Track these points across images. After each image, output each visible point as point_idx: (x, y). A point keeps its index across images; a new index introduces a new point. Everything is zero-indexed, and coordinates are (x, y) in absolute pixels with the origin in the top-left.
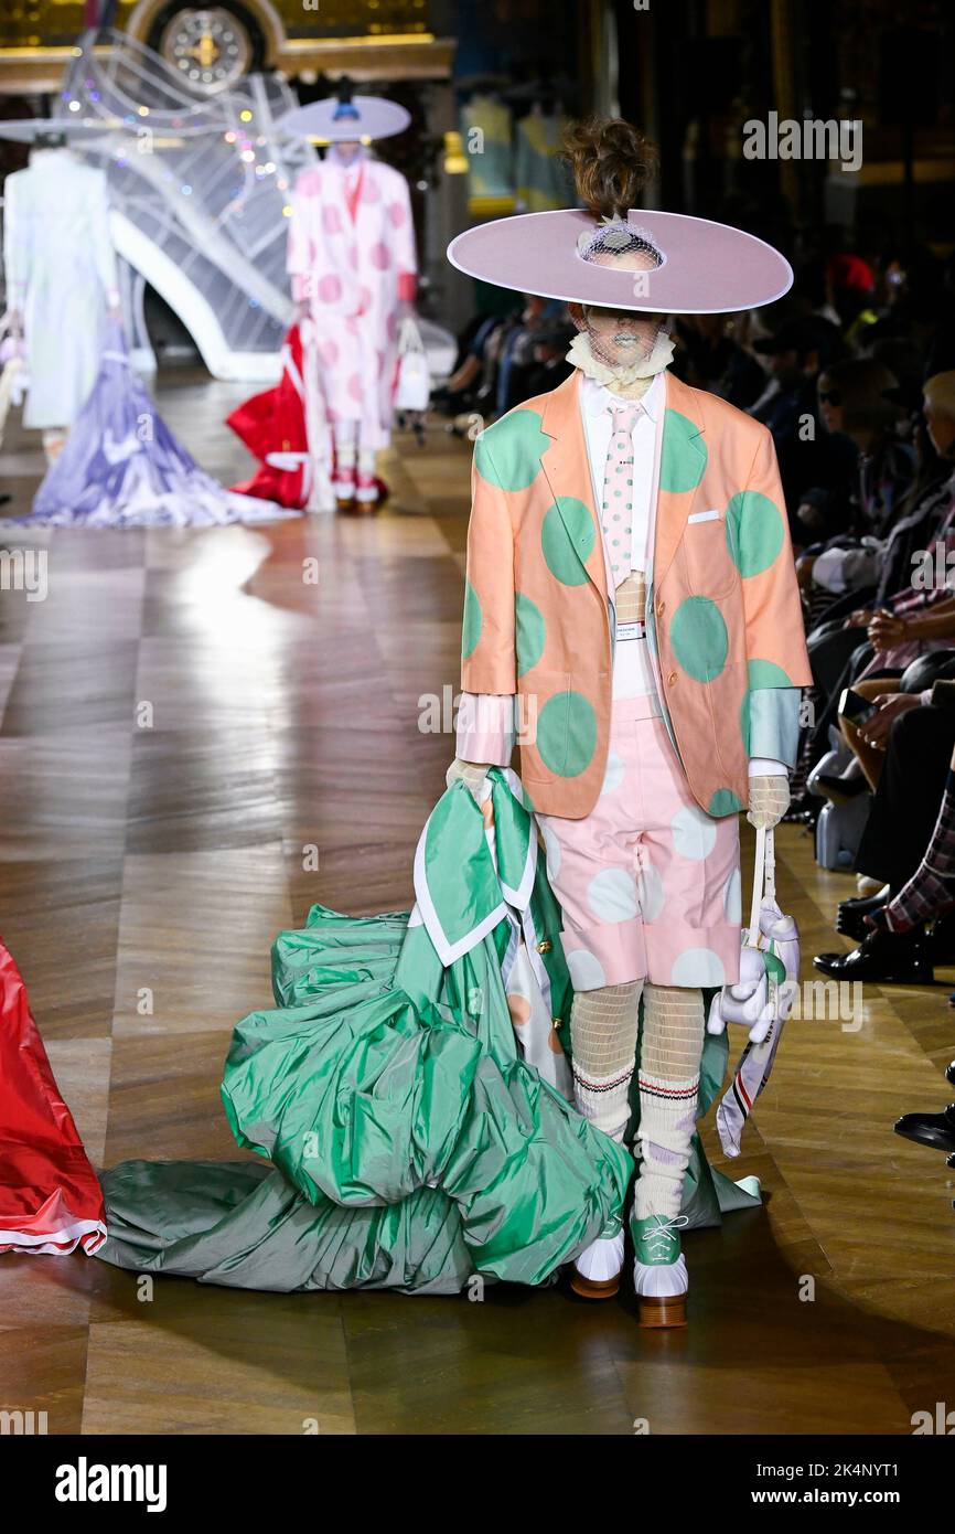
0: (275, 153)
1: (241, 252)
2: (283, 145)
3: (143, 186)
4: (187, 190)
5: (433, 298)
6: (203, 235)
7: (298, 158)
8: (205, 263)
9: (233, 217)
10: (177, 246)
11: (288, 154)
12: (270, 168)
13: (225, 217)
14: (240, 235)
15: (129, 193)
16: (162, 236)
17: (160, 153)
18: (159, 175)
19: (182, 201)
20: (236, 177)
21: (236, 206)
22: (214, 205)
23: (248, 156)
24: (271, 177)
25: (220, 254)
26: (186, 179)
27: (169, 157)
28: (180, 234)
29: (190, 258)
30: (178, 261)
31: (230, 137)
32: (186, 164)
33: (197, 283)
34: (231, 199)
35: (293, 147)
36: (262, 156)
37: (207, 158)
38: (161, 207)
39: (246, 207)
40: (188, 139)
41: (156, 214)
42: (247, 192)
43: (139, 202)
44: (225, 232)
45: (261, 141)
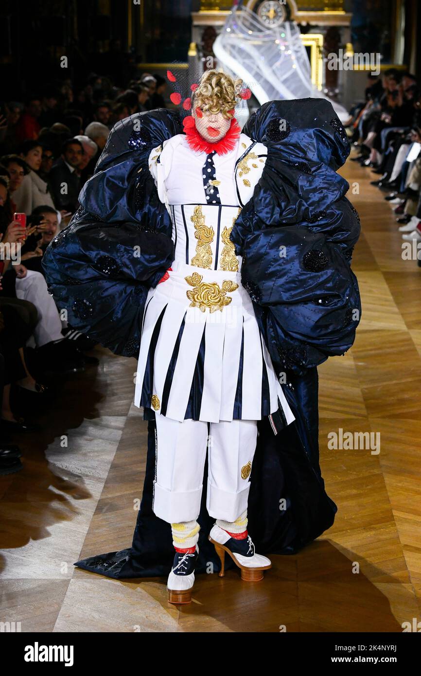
0: (291, 47)
1: (278, 78)
2: (294, 45)
3: (249, 56)
4: (263, 58)
5: (339, 97)
6: (267, 73)
7: (299, 49)
8: (267, 82)
9: (277, 67)
10: (258, 76)
11: (296, 48)
12: (289, 52)
13: (274, 67)
14: (278, 73)
15: (244, 58)
16: (254, 72)
17: (255, 46)
18: (254, 53)
19: (261, 62)
20: (278, 55)
21: (278, 64)
22: (271, 63)
23: (282, 48)
24: (290, 55)
25: (272, 79)
26: (262, 55)
27: (258, 47)
28: (259, 72)
29: (262, 80)
30: (258, 81)
31: (277, 42)
32: (263, 50)
33: (264, 88)
34: (276, 61)
35: (297, 46)
36: (287, 48)
37: (270, 48)
38: (254, 63)
39: (281, 64)
40: (264, 42)
41: (252, 65)
42: (282, 59)
43: (247, 61)
44: (274, 72)
45: (287, 44)
